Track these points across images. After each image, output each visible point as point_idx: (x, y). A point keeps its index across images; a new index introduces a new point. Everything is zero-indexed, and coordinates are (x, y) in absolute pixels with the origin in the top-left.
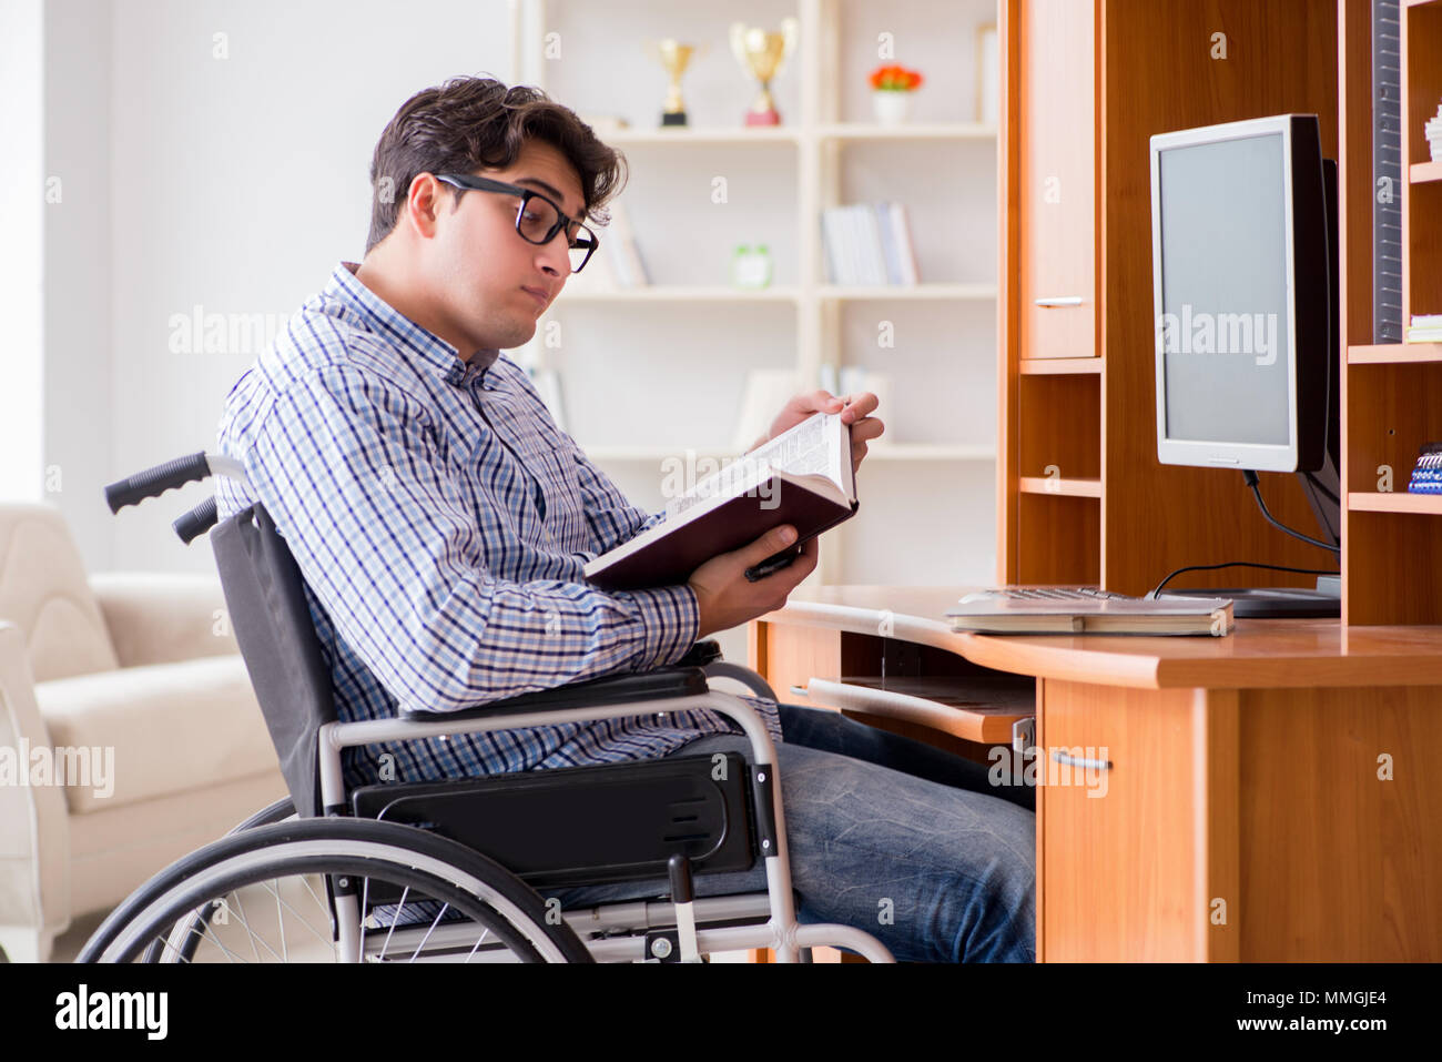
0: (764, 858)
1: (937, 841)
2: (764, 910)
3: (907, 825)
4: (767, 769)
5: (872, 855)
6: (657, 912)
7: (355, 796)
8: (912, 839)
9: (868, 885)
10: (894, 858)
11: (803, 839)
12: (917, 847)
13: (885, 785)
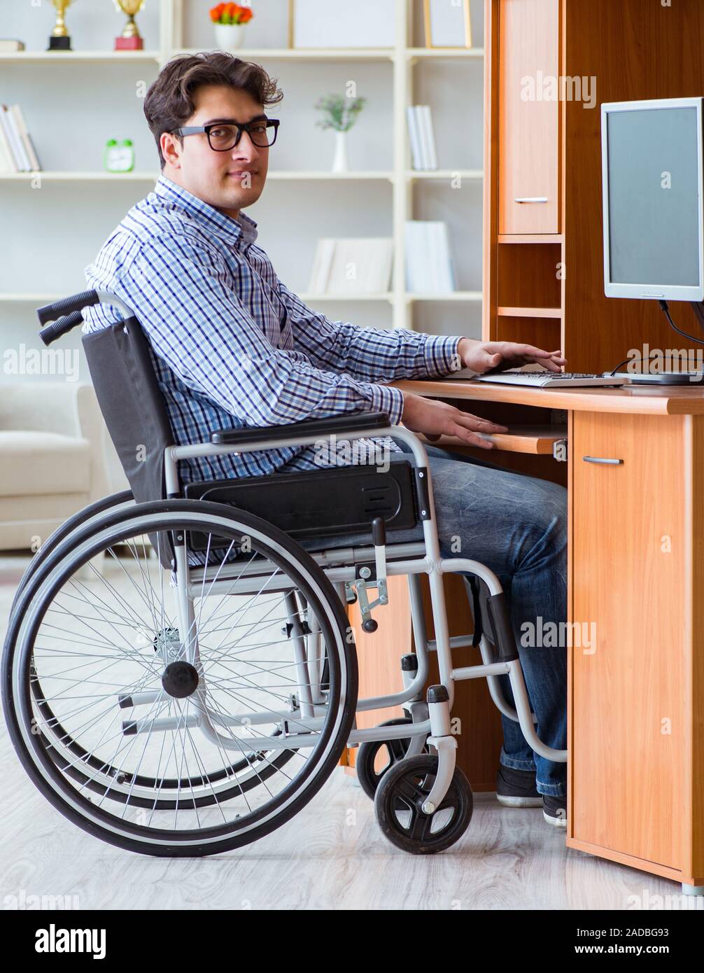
0: (422, 521)
1: (524, 507)
2: (422, 551)
3: (506, 498)
4: (424, 470)
5: (487, 517)
6: (361, 554)
7: (186, 488)
8: (510, 506)
9: (484, 534)
10: (500, 517)
11: (446, 510)
12: (512, 510)
13: (491, 477)
